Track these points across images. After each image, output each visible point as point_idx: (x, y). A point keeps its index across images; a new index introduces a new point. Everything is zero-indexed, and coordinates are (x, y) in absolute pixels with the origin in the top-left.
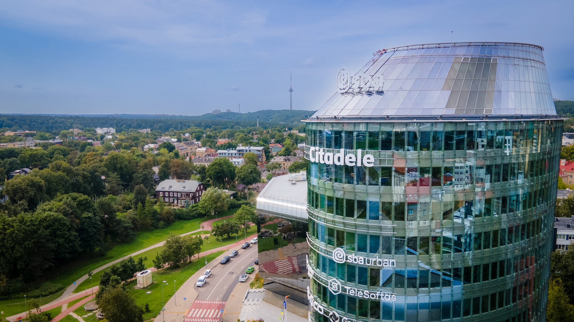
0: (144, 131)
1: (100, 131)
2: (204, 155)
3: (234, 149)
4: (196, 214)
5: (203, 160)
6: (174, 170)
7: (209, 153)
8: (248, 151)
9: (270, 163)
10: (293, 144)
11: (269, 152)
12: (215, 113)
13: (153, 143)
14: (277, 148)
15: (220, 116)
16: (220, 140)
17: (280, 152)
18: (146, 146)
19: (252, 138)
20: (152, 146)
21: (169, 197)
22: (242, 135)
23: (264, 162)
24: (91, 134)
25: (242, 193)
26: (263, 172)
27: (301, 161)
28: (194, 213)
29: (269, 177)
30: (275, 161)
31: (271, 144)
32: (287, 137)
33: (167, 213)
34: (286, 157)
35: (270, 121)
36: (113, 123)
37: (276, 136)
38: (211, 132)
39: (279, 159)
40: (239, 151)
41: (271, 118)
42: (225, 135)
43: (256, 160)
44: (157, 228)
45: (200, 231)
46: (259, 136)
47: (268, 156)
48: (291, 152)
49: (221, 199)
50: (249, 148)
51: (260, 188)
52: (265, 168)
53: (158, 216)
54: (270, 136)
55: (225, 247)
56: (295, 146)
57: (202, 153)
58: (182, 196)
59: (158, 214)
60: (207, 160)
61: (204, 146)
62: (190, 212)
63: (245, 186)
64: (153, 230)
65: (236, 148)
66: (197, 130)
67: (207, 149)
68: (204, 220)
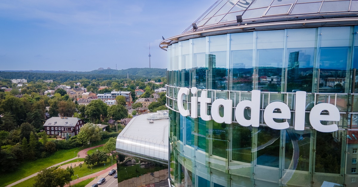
0: (48, 81)
1: (14, 81)
2: (88, 97)
3: (109, 93)
4: (74, 144)
5: (86, 101)
6: (61, 109)
7: (91, 96)
8: (119, 95)
9: (135, 103)
10: (151, 90)
11: (135, 95)
12: (100, 70)
13: (51, 89)
14: (140, 92)
15: (103, 72)
16: (101, 87)
17: (142, 95)
18: (46, 92)
19: (123, 86)
20: (50, 91)
21: (55, 130)
22: (116, 83)
23: (131, 102)
24: (7, 83)
25: (113, 126)
26: (130, 109)
27: (157, 101)
28: (73, 143)
29: (134, 113)
30: (138, 101)
31: (136, 89)
32: (147, 85)
33: (49, 145)
34: (146, 99)
35: (136, 75)
36: (26, 76)
37: (140, 84)
38: (95, 82)
39: (141, 100)
40: (113, 94)
41: (137, 73)
42: (105, 84)
43: (125, 101)
44: (40, 157)
45: (76, 159)
46: (128, 84)
47: (134, 98)
48: (150, 95)
49: (95, 132)
50: (120, 92)
51: (126, 122)
52: (131, 107)
53: (41, 147)
54: (136, 84)
55: (95, 174)
56: (152, 91)
57: (86, 96)
58: (65, 130)
59: (42, 145)
60: (89, 101)
61: (88, 91)
62: (70, 143)
63: (114, 121)
64: (36, 159)
65: (111, 92)
66: (85, 81)
67: (90, 93)
68: (81, 149)
